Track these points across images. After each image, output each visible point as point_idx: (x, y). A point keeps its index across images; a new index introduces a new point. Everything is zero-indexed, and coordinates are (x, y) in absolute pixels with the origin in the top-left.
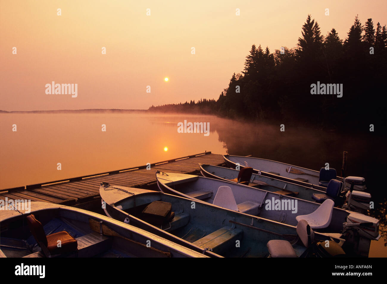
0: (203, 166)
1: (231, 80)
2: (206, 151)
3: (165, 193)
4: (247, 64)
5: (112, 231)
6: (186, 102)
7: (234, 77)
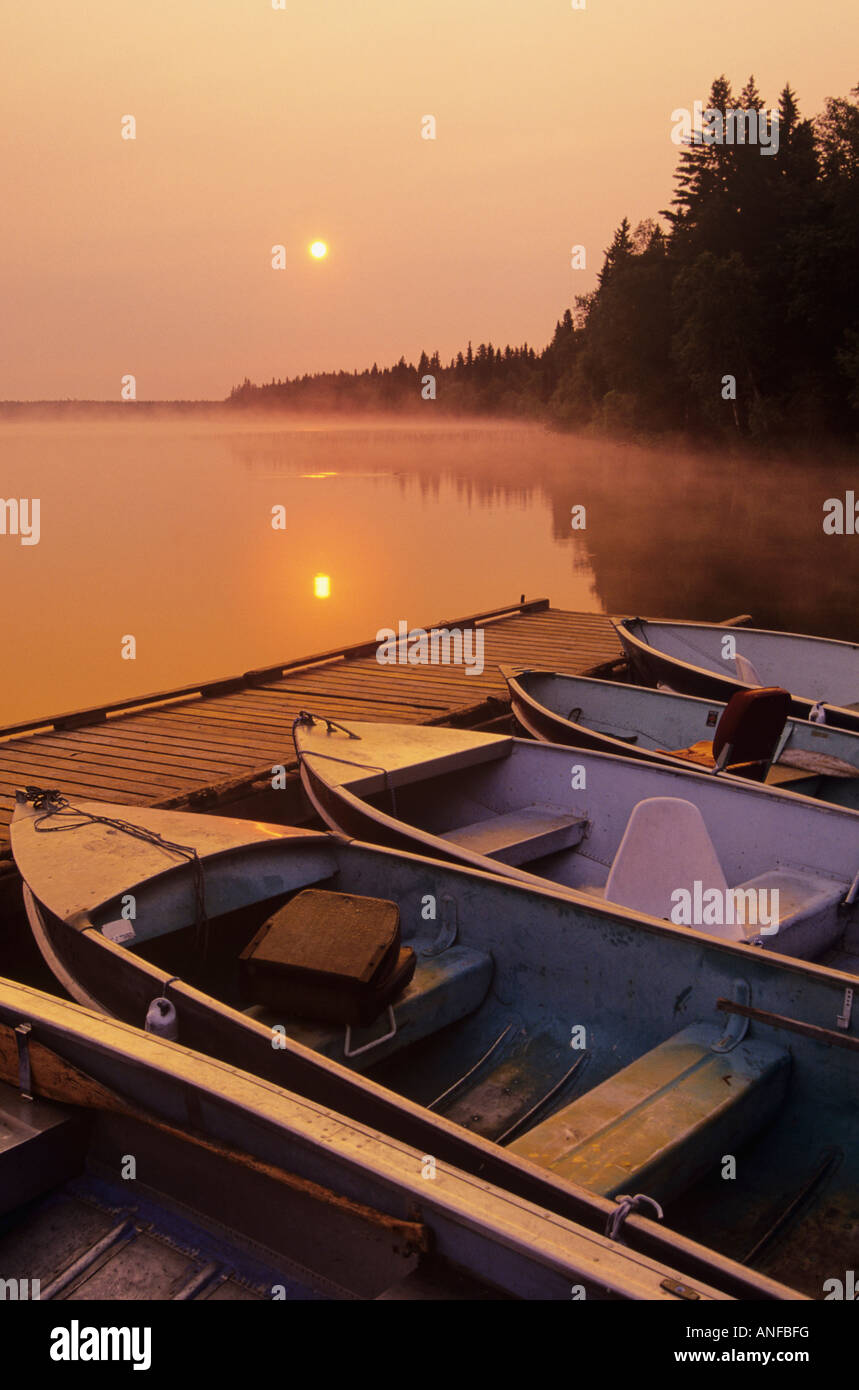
0: (526, 679)
1: (609, 256)
2: (523, 597)
3: (356, 843)
4: (687, 175)
5: (83, 1082)
6: (402, 364)
7: (622, 236)
